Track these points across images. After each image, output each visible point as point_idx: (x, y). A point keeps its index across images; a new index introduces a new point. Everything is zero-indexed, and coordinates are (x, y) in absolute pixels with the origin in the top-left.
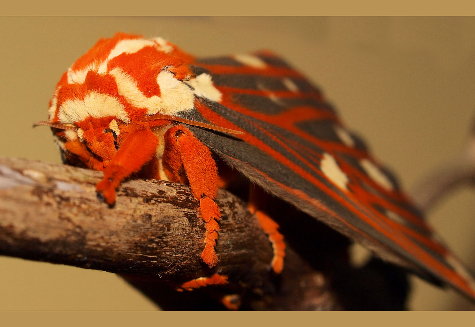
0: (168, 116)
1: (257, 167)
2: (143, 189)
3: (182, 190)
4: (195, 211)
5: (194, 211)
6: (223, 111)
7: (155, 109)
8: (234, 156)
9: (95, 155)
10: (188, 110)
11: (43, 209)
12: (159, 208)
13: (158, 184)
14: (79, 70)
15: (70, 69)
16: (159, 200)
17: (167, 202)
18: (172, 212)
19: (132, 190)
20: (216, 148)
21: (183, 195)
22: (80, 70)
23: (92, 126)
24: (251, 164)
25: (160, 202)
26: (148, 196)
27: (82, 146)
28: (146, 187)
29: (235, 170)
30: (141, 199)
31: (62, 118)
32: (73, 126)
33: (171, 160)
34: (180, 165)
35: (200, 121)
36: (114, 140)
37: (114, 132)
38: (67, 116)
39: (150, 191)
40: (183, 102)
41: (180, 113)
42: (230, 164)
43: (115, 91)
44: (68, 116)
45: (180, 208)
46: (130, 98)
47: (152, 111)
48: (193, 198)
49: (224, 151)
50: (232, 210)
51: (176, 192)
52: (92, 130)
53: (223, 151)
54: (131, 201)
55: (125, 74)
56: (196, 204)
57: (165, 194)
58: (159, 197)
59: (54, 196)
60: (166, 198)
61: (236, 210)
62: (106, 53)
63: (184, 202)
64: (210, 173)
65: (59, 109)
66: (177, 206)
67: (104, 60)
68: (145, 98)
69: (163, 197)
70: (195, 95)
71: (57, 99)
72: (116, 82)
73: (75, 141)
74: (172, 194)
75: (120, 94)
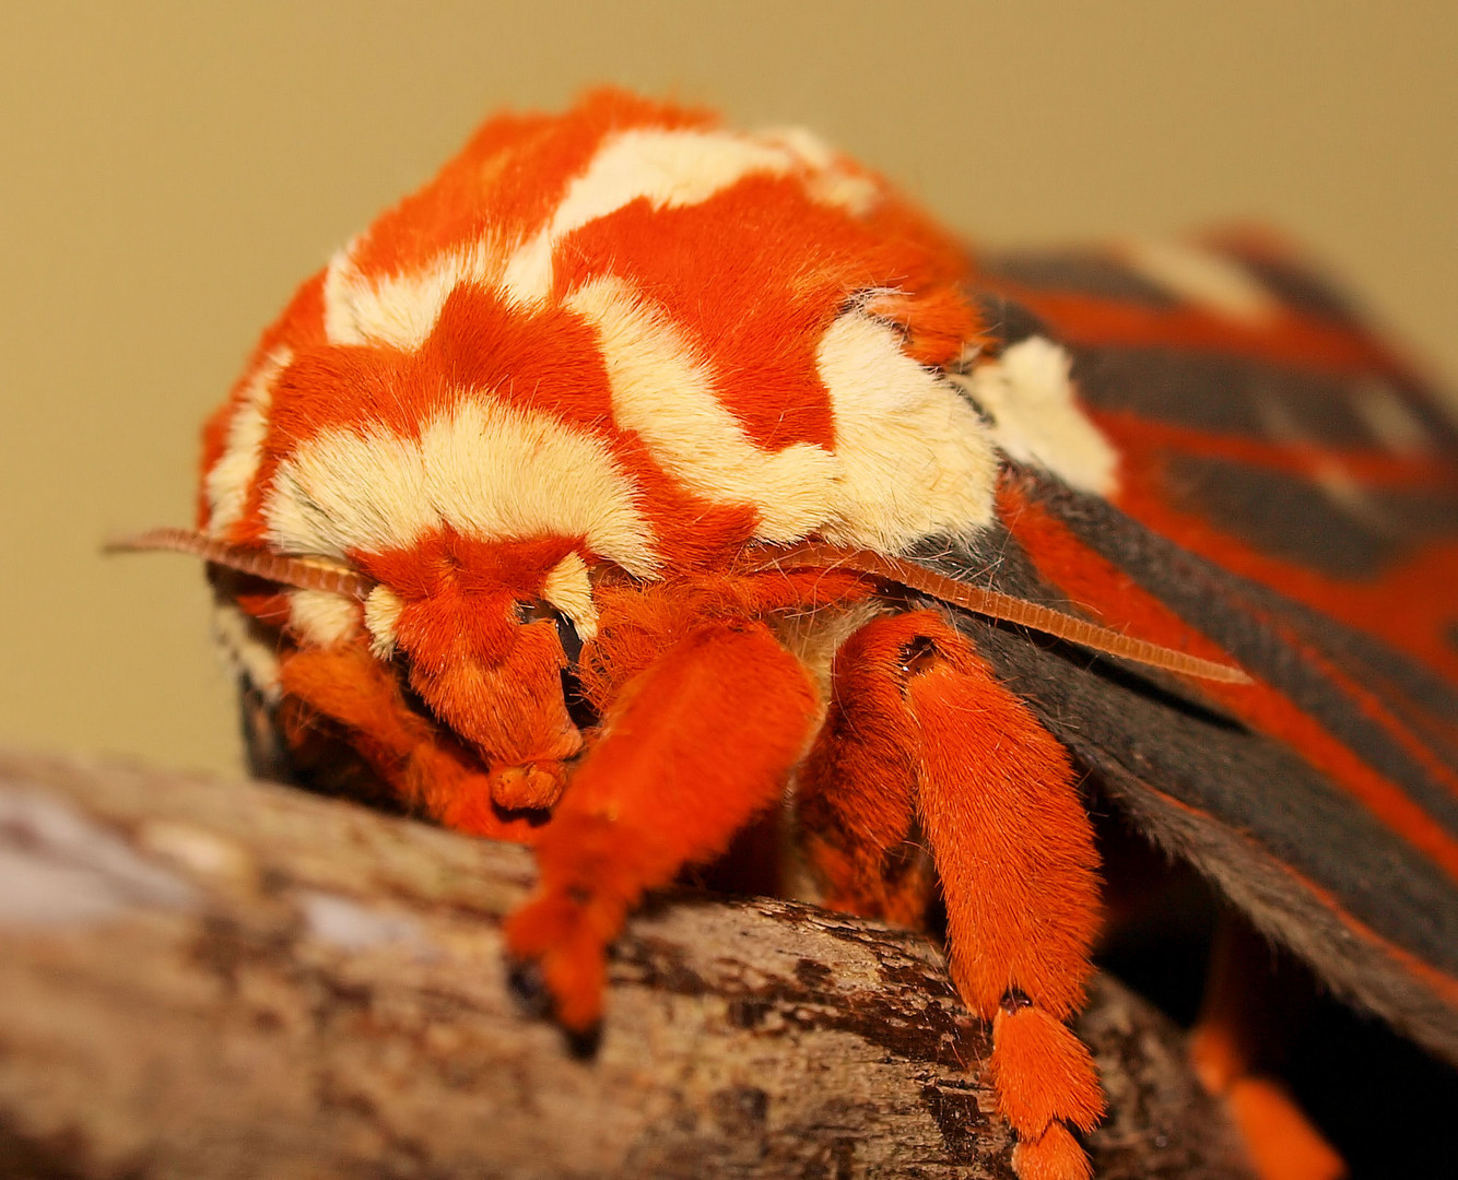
0: (868, 556)
1: (1294, 857)
2: (727, 952)
3: (903, 962)
4: (970, 1079)
5: (963, 1076)
6: (1134, 548)
7: (804, 515)
8: (1185, 789)
9: (448, 736)
10: (964, 530)
11: (242, 1048)
12: (802, 1056)
13: (789, 923)
14: (394, 274)
15: (339, 266)
16: (803, 1015)
17: (841, 1025)
18: (862, 1079)
19: (675, 953)
20: (1095, 744)
21: (915, 991)
22: (401, 274)
23: (450, 578)
24: (1265, 842)
25: (807, 1026)
26: (748, 991)
27: (378, 679)
28: (738, 937)
29: (1184, 865)
30: (718, 1008)
31: (288, 523)
32: (344, 572)
33: (860, 793)
34: (900, 824)
35: (1025, 595)
36: (564, 662)
37: (568, 619)
38: (316, 517)
39: (756, 964)
40: (946, 486)
41: (927, 546)
42: (1158, 833)
43: (596, 404)
44: (322, 518)
45: (900, 1059)
46: (672, 449)
47: (783, 523)
48: (957, 1007)
49: (1133, 760)
50: (1132, 1074)
51: (880, 971)
52: (449, 600)
53: (1128, 762)
54: (670, 1016)
55: (651, 314)
56: (976, 1038)
57: (831, 984)
58: (803, 998)
59: (296, 979)
60: (836, 1001)
61: (1148, 1075)
62: (542, 196)
63: (921, 1027)
64: (1058, 878)
65: (272, 476)
66: (886, 1046)
67: (531, 228)
68: (750, 450)
69: (821, 1000)
70: (999, 451)
71: (264, 421)
72: (601, 355)
73: (342, 650)
74: (858, 982)
75: (624, 423)
